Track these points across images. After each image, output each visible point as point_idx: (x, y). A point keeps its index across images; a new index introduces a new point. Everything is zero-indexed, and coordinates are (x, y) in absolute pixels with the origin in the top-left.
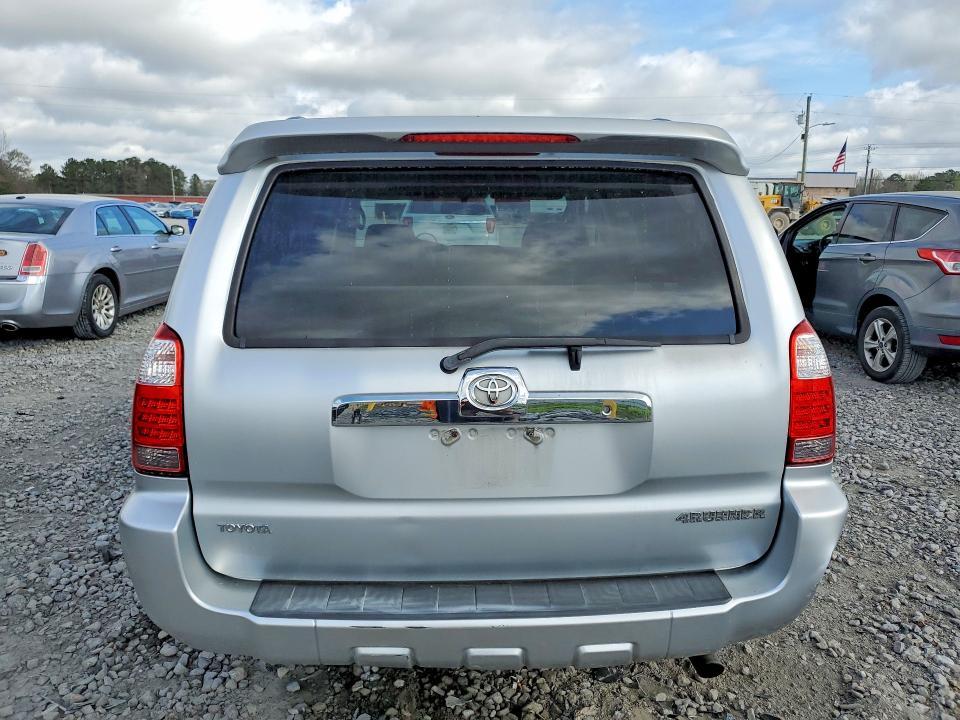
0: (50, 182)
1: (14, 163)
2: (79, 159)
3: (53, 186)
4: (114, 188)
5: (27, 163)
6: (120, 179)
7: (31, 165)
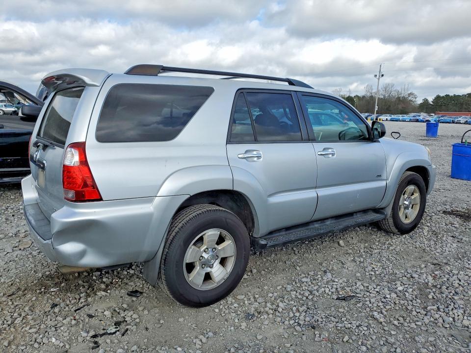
0: (425, 107)
1: (410, 98)
2: (442, 95)
3: (426, 108)
4: (457, 110)
5: (416, 98)
6: (462, 104)
7: (417, 99)
